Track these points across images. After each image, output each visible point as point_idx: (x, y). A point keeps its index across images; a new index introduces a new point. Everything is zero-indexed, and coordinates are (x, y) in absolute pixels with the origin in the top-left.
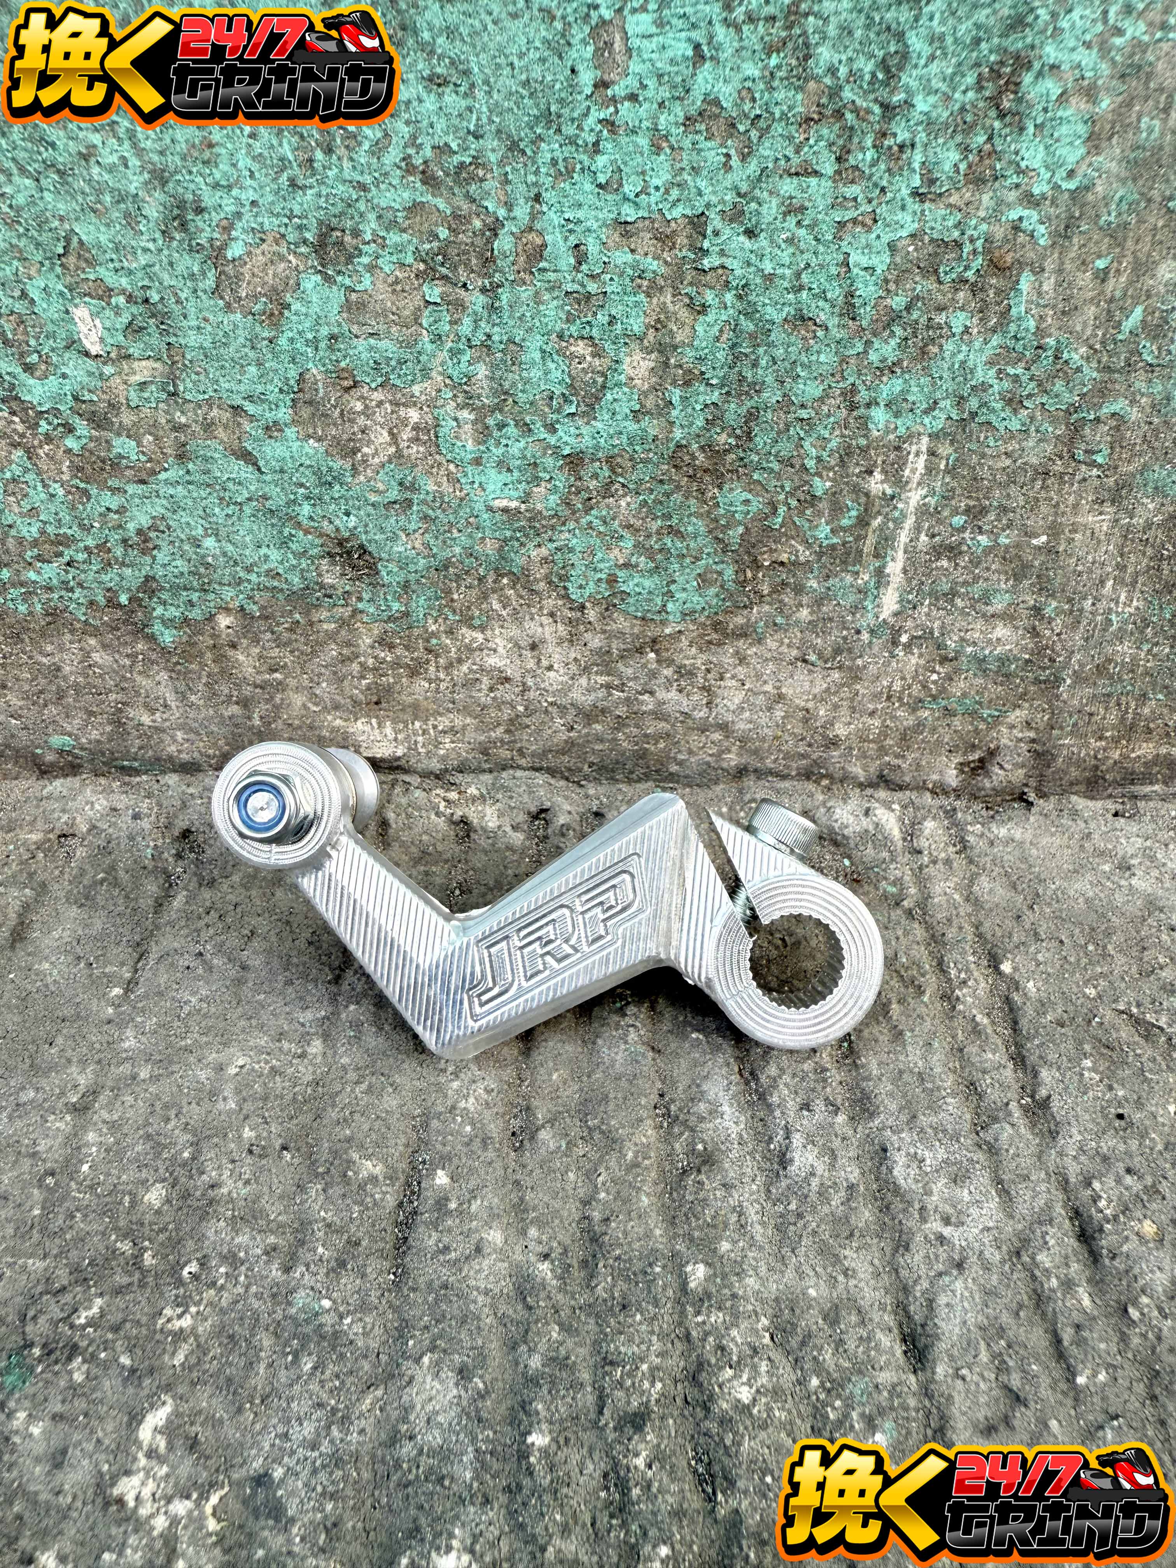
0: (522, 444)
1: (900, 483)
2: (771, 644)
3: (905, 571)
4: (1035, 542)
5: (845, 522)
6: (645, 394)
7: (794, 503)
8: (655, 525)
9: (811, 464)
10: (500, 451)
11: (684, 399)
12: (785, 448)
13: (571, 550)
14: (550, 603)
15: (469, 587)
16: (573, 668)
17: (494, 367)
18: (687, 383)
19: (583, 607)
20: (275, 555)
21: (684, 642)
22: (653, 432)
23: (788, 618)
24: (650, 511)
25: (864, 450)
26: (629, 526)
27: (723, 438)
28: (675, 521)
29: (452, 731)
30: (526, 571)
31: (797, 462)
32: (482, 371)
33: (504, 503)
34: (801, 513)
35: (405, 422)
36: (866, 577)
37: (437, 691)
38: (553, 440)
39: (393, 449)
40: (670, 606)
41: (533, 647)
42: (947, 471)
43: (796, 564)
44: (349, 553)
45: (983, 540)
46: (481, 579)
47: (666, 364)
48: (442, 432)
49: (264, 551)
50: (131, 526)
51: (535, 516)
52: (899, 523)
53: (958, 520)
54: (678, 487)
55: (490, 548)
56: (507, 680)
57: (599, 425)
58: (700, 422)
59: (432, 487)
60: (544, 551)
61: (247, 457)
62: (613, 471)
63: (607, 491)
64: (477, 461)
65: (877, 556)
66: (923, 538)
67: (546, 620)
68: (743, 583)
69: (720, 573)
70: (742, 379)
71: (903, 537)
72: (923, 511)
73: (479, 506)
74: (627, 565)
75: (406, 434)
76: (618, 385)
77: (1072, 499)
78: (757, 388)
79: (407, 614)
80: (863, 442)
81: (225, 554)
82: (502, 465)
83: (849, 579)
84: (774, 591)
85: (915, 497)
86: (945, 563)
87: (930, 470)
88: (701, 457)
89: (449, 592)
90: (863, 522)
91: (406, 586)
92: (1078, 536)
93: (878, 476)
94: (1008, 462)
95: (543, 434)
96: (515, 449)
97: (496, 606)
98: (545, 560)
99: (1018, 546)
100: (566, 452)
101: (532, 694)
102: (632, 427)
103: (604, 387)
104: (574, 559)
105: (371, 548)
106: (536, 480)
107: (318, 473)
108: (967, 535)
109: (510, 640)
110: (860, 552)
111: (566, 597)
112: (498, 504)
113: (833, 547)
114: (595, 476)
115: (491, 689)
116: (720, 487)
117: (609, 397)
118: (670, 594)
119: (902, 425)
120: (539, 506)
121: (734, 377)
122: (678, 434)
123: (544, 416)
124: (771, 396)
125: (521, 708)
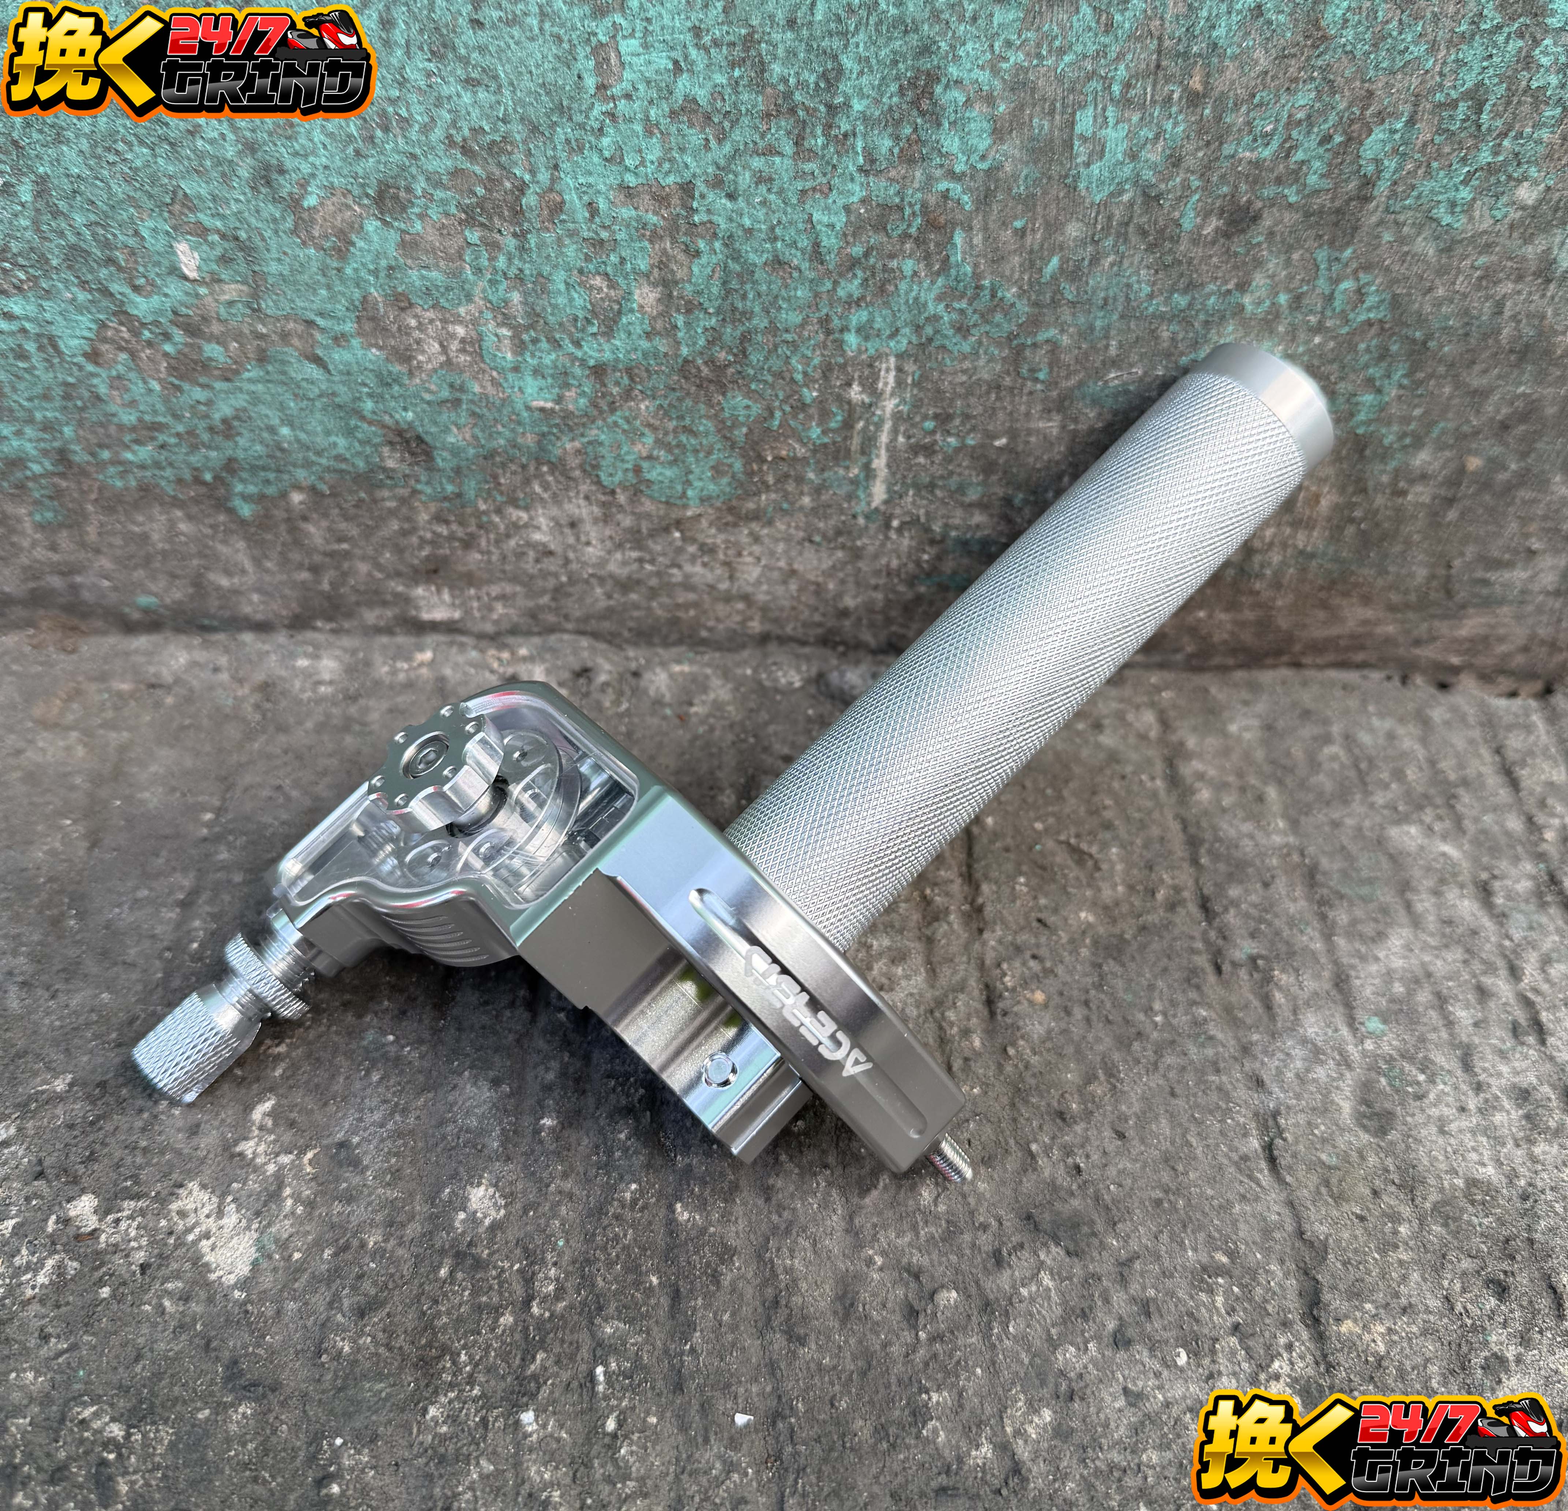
0: (553, 356)
1: (877, 395)
2: (781, 526)
3: (888, 466)
4: (997, 443)
5: (833, 425)
6: (654, 318)
7: (788, 409)
8: (672, 425)
9: (799, 377)
10: (535, 362)
11: (687, 324)
12: (776, 364)
13: (601, 444)
14: (584, 488)
15: (514, 473)
16: (609, 544)
17: (525, 294)
18: (689, 311)
19: (613, 492)
20: (342, 442)
21: (704, 523)
22: (663, 349)
23: (792, 504)
24: (666, 413)
25: (843, 367)
26: (649, 425)
27: (722, 355)
28: (687, 421)
29: (503, 597)
30: (562, 460)
31: (787, 375)
32: (516, 297)
33: (542, 404)
34: (795, 417)
35: (453, 336)
36: (856, 471)
37: (489, 562)
38: (579, 354)
39: (443, 358)
40: (690, 493)
41: (573, 525)
42: (915, 384)
43: (795, 459)
44: (407, 442)
45: (952, 440)
46: (524, 467)
47: (670, 296)
48: (485, 345)
49: (333, 439)
50: (217, 416)
51: (567, 415)
52: (879, 426)
53: (929, 425)
54: (688, 394)
55: (530, 440)
56: (551, 553)
57: (617, 343)
58: (702, 342)
59: (477, 389)
60: (577, 444)
61: (318, 361)
62: (631, 379)
63: (628, 395)
64: (516, 369)
65: (863, 452)
66: (901, 439)
67: (582, 502)
68: (751, 474)
69: (730, 466)
70: (734, 309)
71: (884, 438)
72: (897, 417)
73: (519, 406)
74: (650, 457)
75: (454, 346)
76: (632, 311)
77: (1023, 408)
78: (748, 315)
79: (459, 495)
80: (841, 360)
81: (298, 441)
82: (537, 372)
83: (841, 472)
84: (778, 481)
85: (890, 405)
86: (921, 460)
87: (900, 383)
88: (705, 371)
89: (495, 477)
90: (848, 424)
91: (458, 471)
92: (1033, 439)
93: (856, 387)
94: (964, 378)
95: (571, 348)
96: (548, 359)
97: (537, 489)
98: (578, 452)
99: (982, 446)
100: (592, 363)
101: (574, 566)
102: (645, 344)
103: (620, 312)
104: (603, 451)
105: (428, 439)
106: (567, 386)
107: (379, 376)
108: (938, 437)
109: (553, 519)
110: (848, 451)
111: (598, 482)
112: (535, 404)
113: (825, 445)
114: (617, 384)
115: (537, 561)
116: (724, 394)
117: (624, 320)
118: (688, 483)
119: (872, 347)
120: (571, 407)
121: (727, 306)
122: (685, 351)
123: (571, 335)
124: (760, 322)
125: (564, 579)
